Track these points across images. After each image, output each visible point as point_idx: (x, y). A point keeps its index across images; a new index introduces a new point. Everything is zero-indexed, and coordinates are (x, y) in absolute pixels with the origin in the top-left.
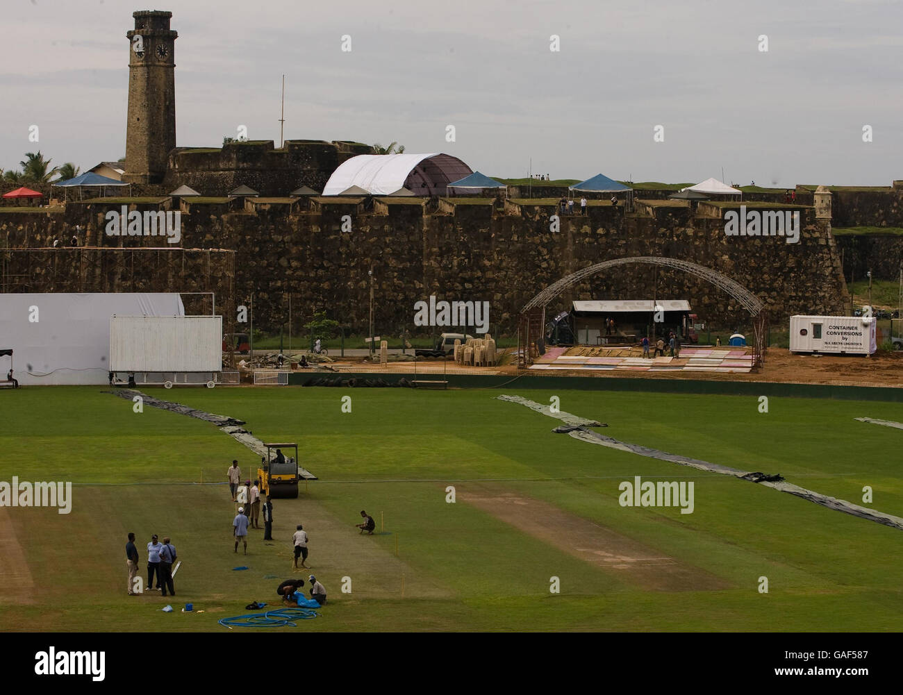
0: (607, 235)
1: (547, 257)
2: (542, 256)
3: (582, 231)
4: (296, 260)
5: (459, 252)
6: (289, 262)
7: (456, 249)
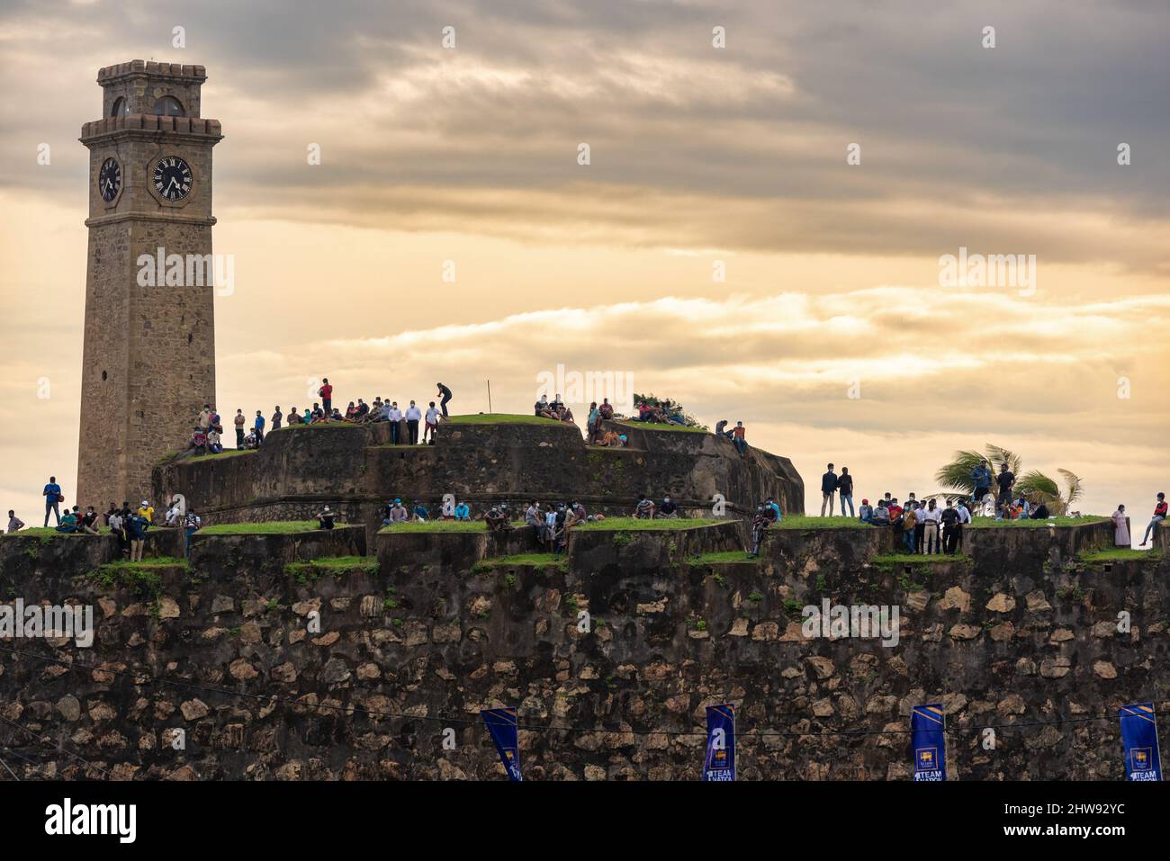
0: (1017, 615)
1: (833, 684)
2: (819, 682)
3: (945, 604)
4: (104, 700)
5: (573, 671)
6: (84, 709)
7: (564, 664)
